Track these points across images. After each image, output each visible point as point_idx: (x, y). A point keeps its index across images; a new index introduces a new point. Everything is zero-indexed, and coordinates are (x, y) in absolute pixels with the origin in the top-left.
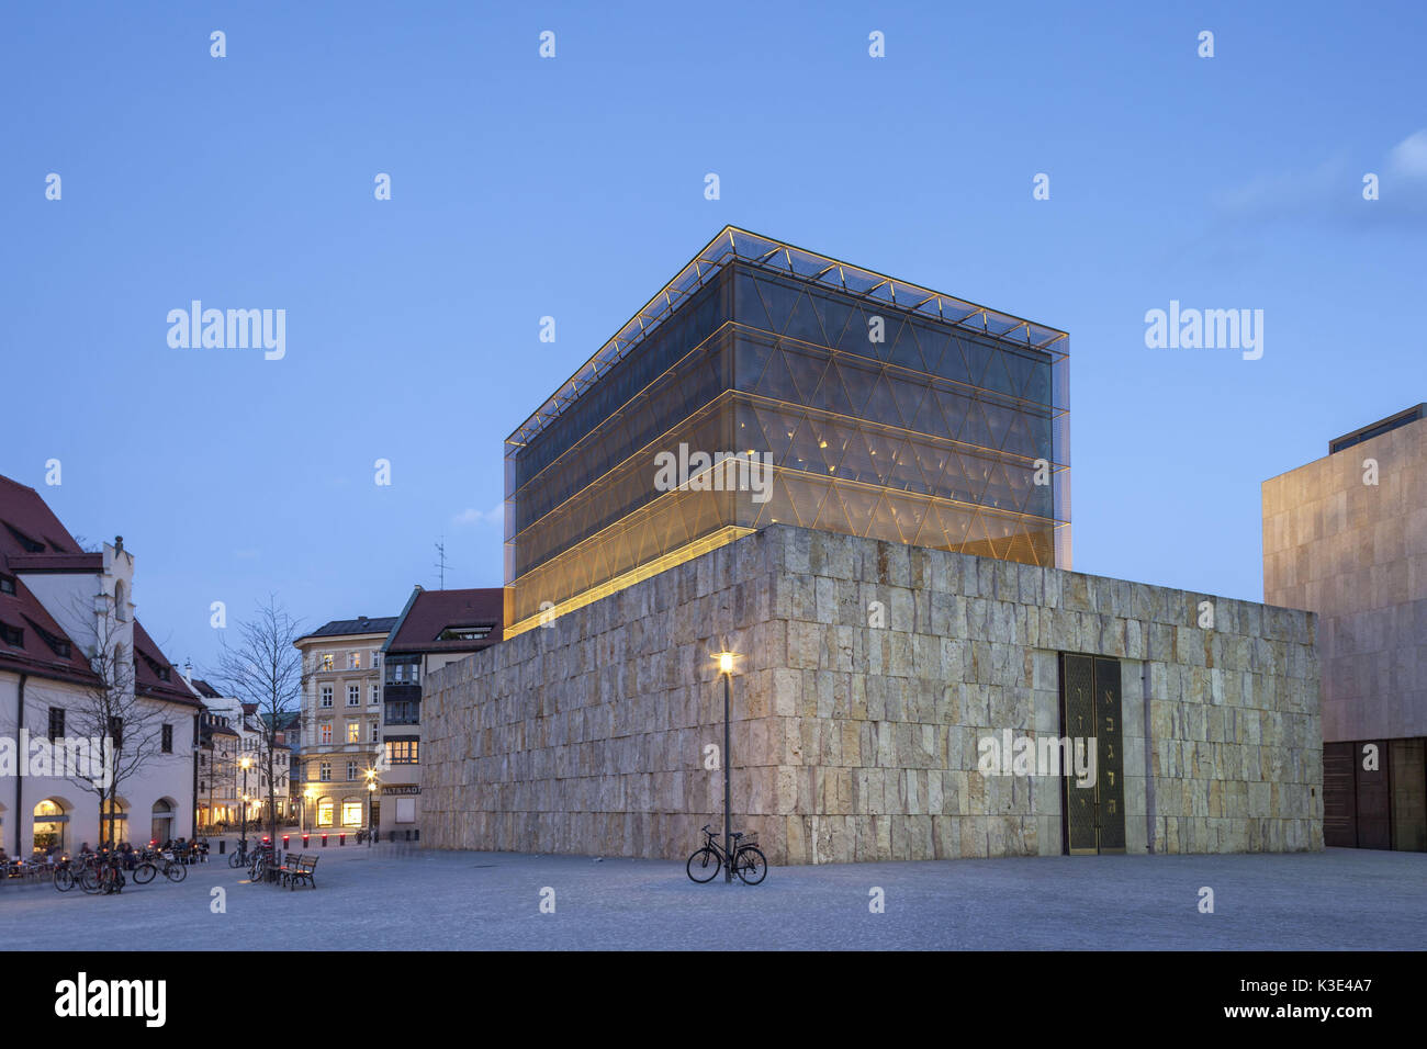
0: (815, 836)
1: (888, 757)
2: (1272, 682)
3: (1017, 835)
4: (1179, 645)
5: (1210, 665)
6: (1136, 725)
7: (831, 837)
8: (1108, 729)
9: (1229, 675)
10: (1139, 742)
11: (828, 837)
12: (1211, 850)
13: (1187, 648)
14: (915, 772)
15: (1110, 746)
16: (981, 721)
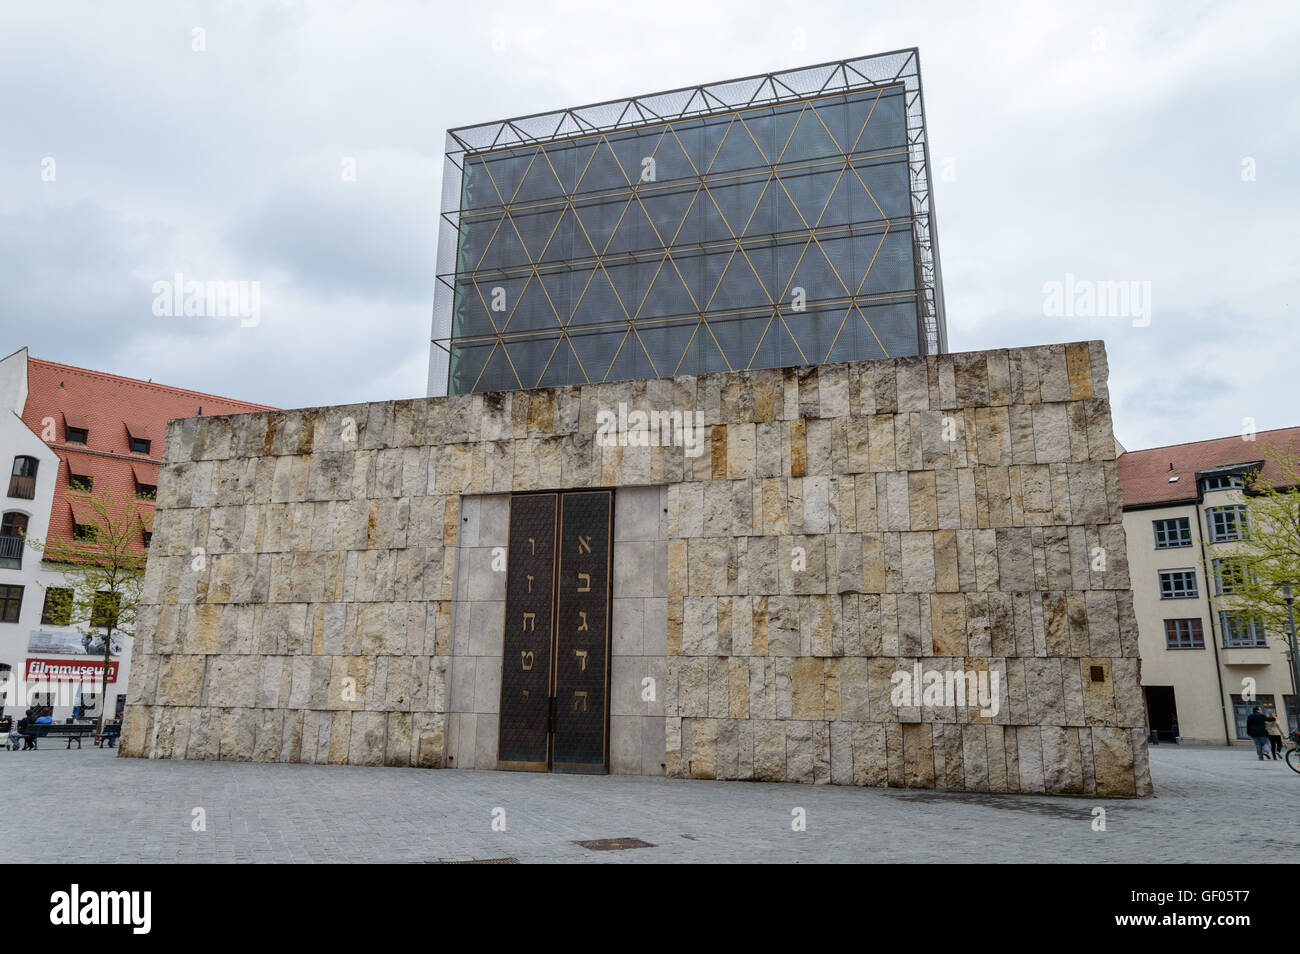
0: (156, 729)
1: (249, 642)
2: (967, 481)
3: (410, 738)
4: (730, 453)
5: (799, 474)
6: (649, 580)
7: (174, 729)
8: (580, 590)
9: (846, 483)
10: (654, 606)
11: (170, 730)
12: (792, 774)
13: (750, 453)
14: (280, 660)
15: (583, 615)
16: (371, 595)
